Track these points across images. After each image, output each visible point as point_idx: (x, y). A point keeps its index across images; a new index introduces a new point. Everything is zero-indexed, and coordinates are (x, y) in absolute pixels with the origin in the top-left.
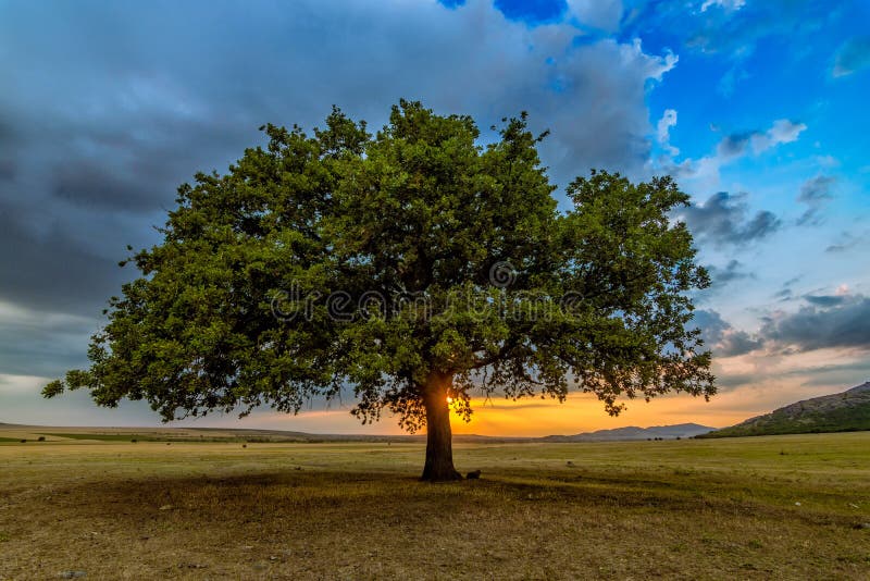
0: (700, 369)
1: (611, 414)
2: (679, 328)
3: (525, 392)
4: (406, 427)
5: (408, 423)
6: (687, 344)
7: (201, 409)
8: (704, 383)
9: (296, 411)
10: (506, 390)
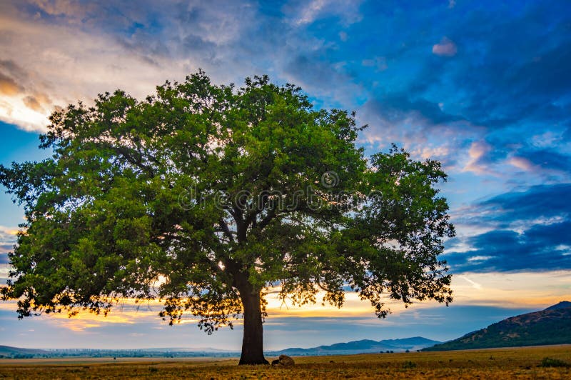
0: (445, 286)
1: (379, 317)
2: (434, 258)
3: (308, 299)
4: (204, 328)
5: (206, 325)
6: (437, 268)
7: (58, 307)
8: (446, 295)
9: (106, 314)
10: (294, 297)
